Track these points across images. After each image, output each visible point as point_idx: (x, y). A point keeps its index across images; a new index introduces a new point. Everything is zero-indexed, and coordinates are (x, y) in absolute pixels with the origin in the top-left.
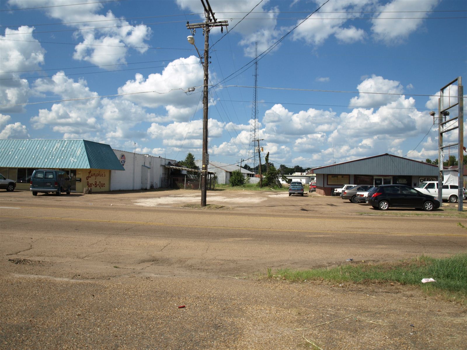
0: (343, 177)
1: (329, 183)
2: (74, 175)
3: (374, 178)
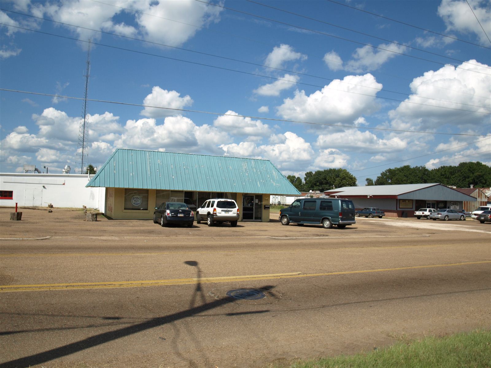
0: (409, 202)
1: (400, 207)
2: (259, 201)
3: (427, 202)
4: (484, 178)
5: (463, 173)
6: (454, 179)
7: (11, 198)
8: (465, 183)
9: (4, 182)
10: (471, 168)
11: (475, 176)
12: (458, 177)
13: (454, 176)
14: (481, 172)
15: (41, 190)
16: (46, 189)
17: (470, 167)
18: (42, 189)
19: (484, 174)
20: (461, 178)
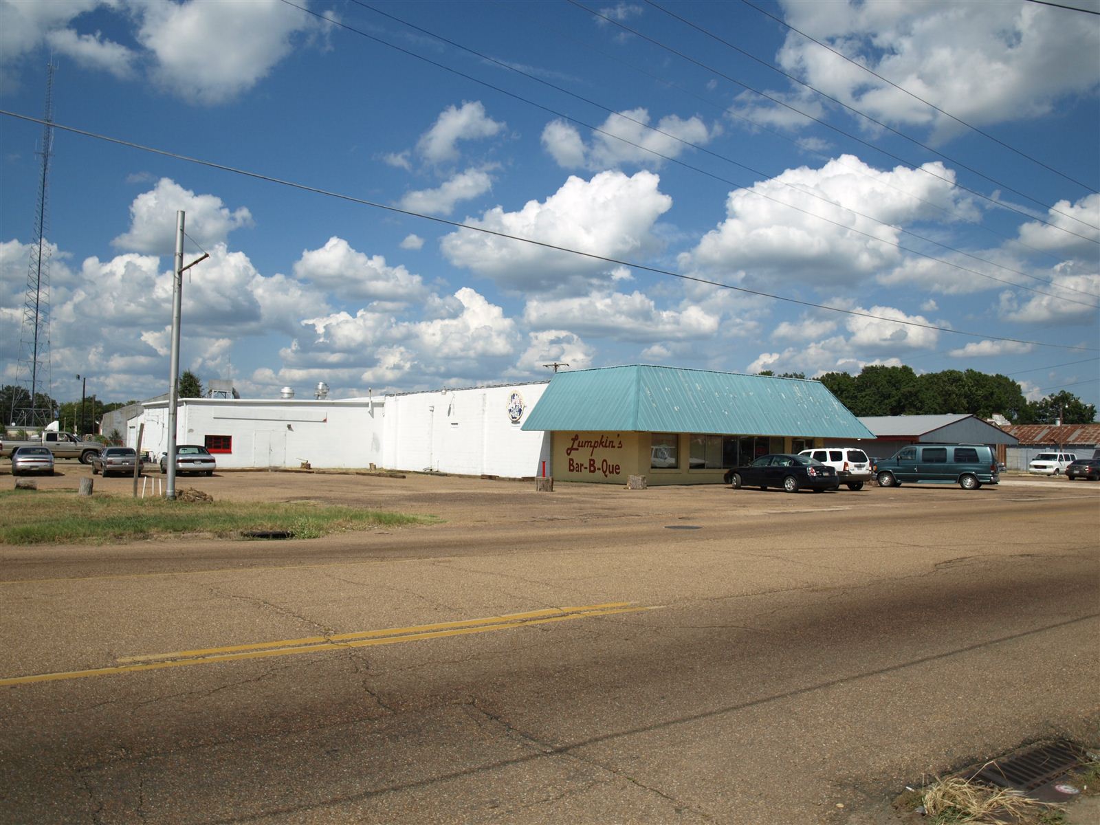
4: (920, 397)
5: (882, 387)
6: (864, 400)
7: (228, 450)
8: (884, 407)
9: (215, 418)
10: (893, 378)
11: (903, 395)
12: (872, 397)
13: (863, 394)
14: (914, 386)
15: (284, 433)
16: (292, 430)
17: (890, 376)
18: (286, 432)
19: (919, 391)
20: (877, 397)
